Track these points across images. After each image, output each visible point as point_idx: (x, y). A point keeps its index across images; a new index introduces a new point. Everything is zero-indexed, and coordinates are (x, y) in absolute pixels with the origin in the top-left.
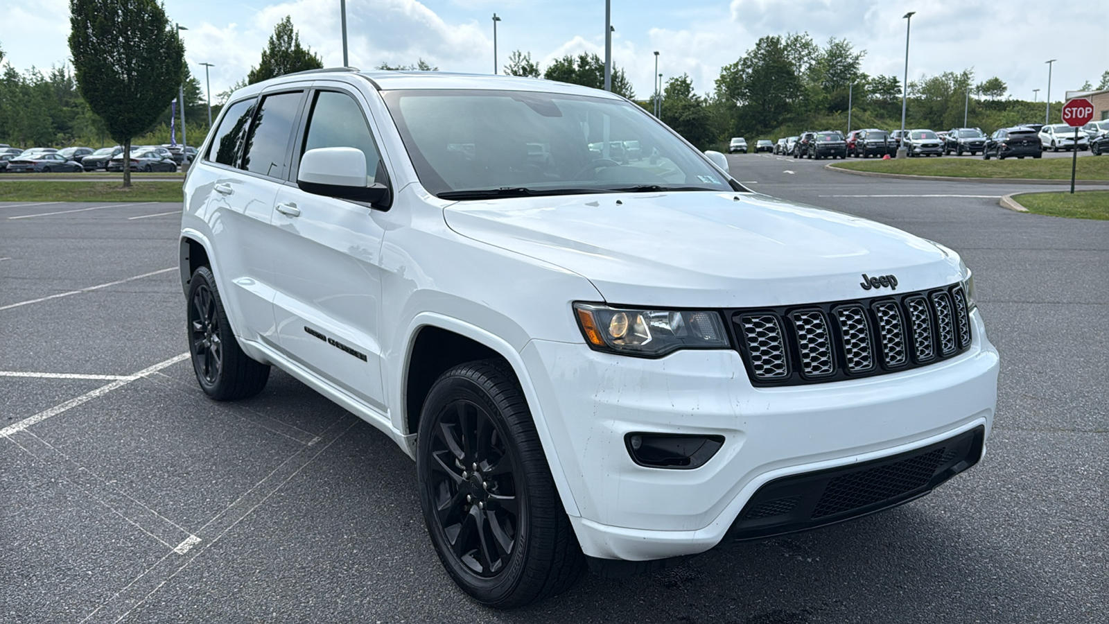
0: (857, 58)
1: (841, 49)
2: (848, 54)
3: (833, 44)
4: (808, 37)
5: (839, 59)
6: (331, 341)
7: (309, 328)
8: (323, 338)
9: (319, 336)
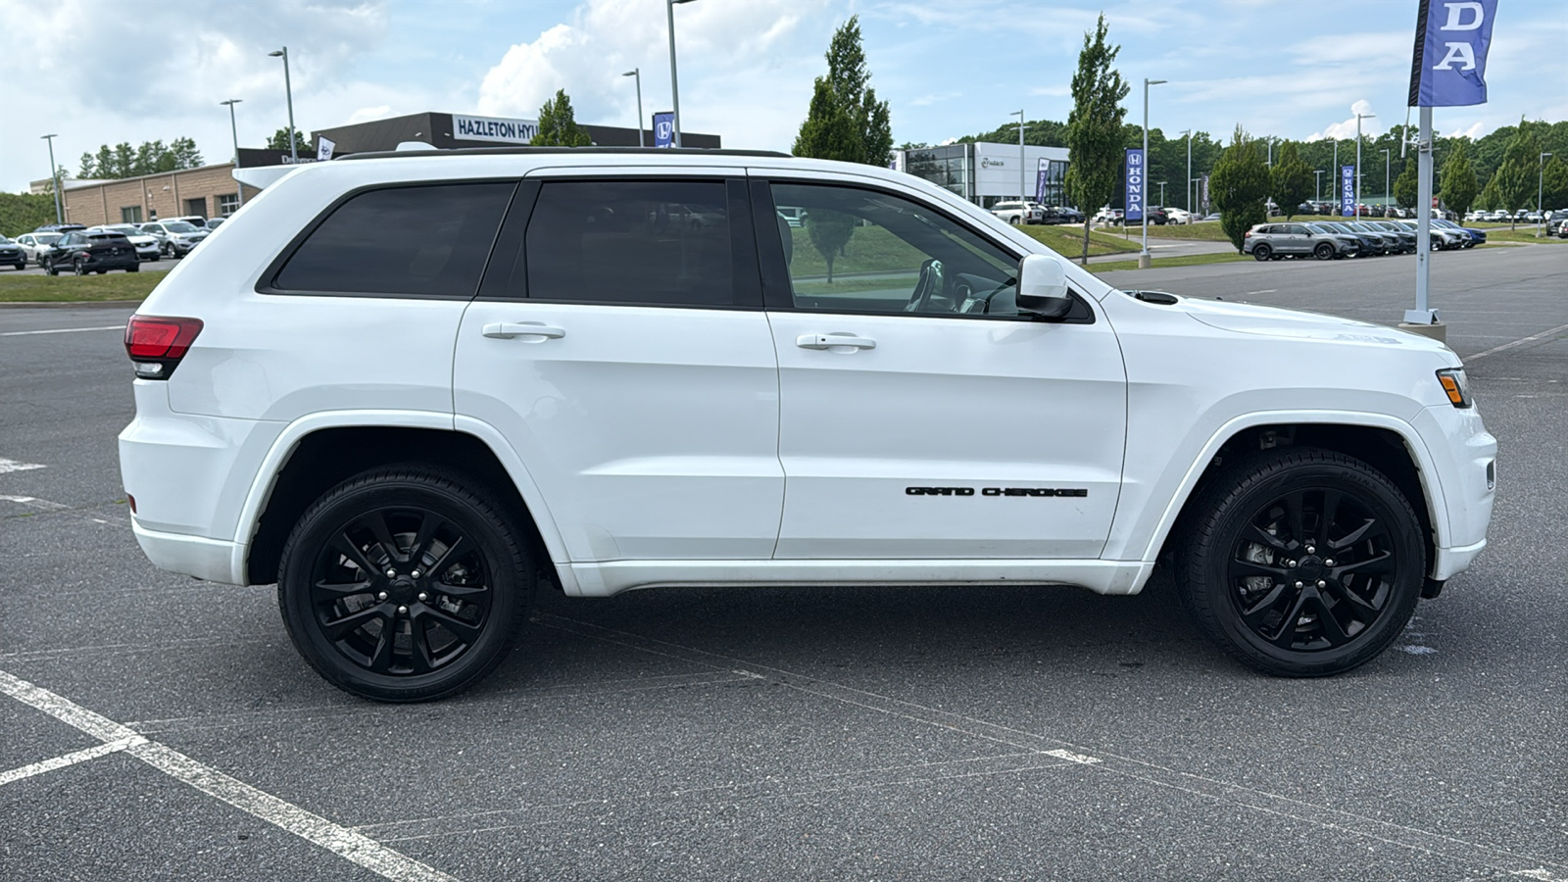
6: (989, 492)
7: (921, 489)
8: (967, 492)
9: (953, 492)
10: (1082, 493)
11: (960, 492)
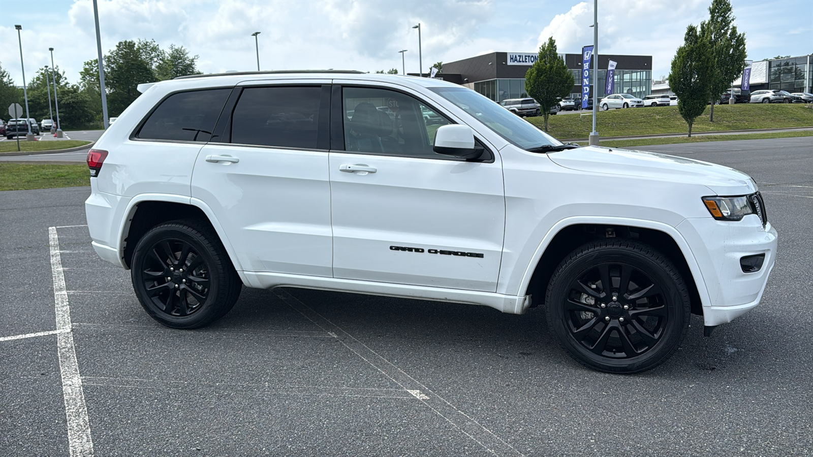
0: (192, 60)
1: (180, 53)
2: (186, 56)
3: (173, 50)
4: (155, 43)
5: (180, 61)
6: (432, 251)
7: (397, 247)
8: (420, 250)
9: (414, 250)
10: (480, 256)
11: (417, 250)
